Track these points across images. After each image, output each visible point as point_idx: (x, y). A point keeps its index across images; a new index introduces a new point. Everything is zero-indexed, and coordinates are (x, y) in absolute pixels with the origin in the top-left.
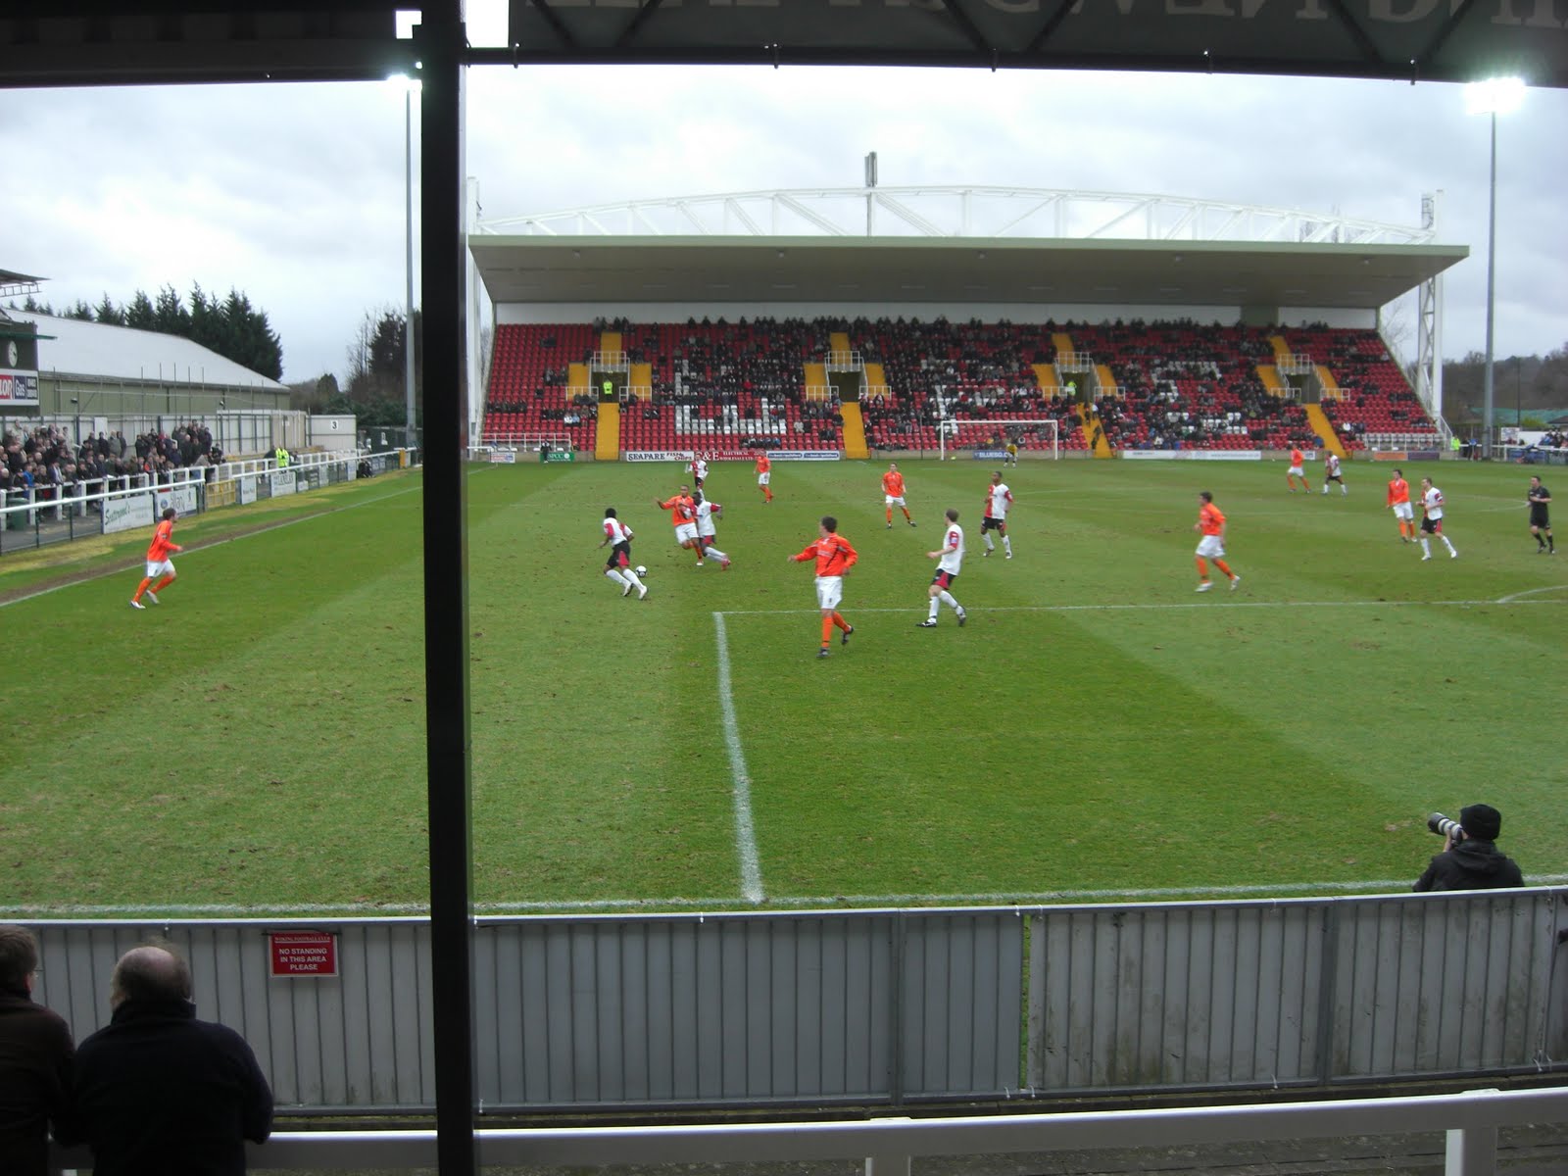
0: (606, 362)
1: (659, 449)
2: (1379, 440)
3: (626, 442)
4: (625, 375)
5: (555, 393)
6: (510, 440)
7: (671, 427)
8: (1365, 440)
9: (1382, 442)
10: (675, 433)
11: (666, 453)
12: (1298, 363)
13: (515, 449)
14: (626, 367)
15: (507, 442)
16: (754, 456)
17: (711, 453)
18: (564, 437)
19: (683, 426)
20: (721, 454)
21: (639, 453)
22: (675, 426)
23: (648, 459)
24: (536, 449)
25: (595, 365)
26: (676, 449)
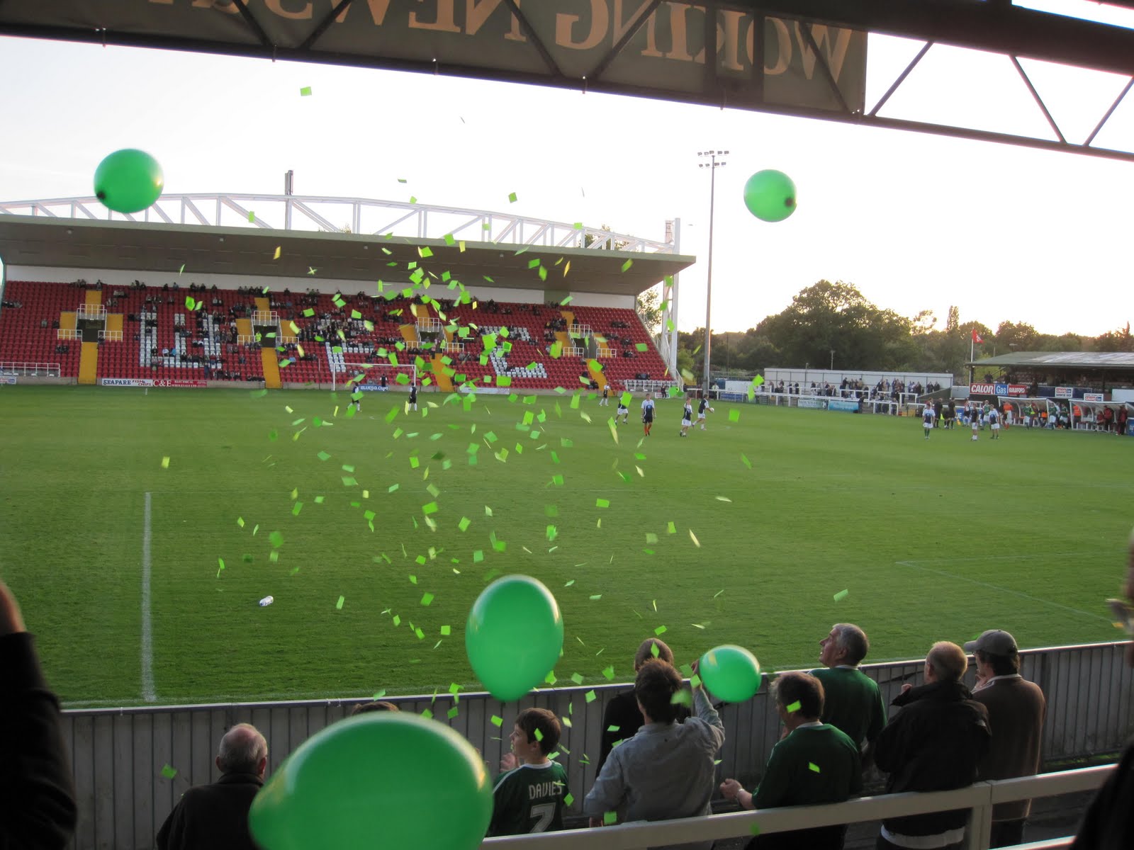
0: (89, 312)
1: (127, 377)
2: (635, 384)
3: (103, 371)
4: (103, 322)
5: (49, 334)
6: (14, 367)
7: (136, 362)
8: (626, 384)
9: (637, 386)
10: (139, 366)
11: (132, 380)
12: (582, 331)
13: (17, 374)
14: (104, 316)
15: (11, 369)
16: (197, 385)
17: (165, 381)
18: (54, 366)
19: (145, 361)
20: (173, 383)
21: (111, 380)
22: (139, 361)
23: (118, 384)
24: (33, 375)
25: (80, 314)
26: (139, 377)
